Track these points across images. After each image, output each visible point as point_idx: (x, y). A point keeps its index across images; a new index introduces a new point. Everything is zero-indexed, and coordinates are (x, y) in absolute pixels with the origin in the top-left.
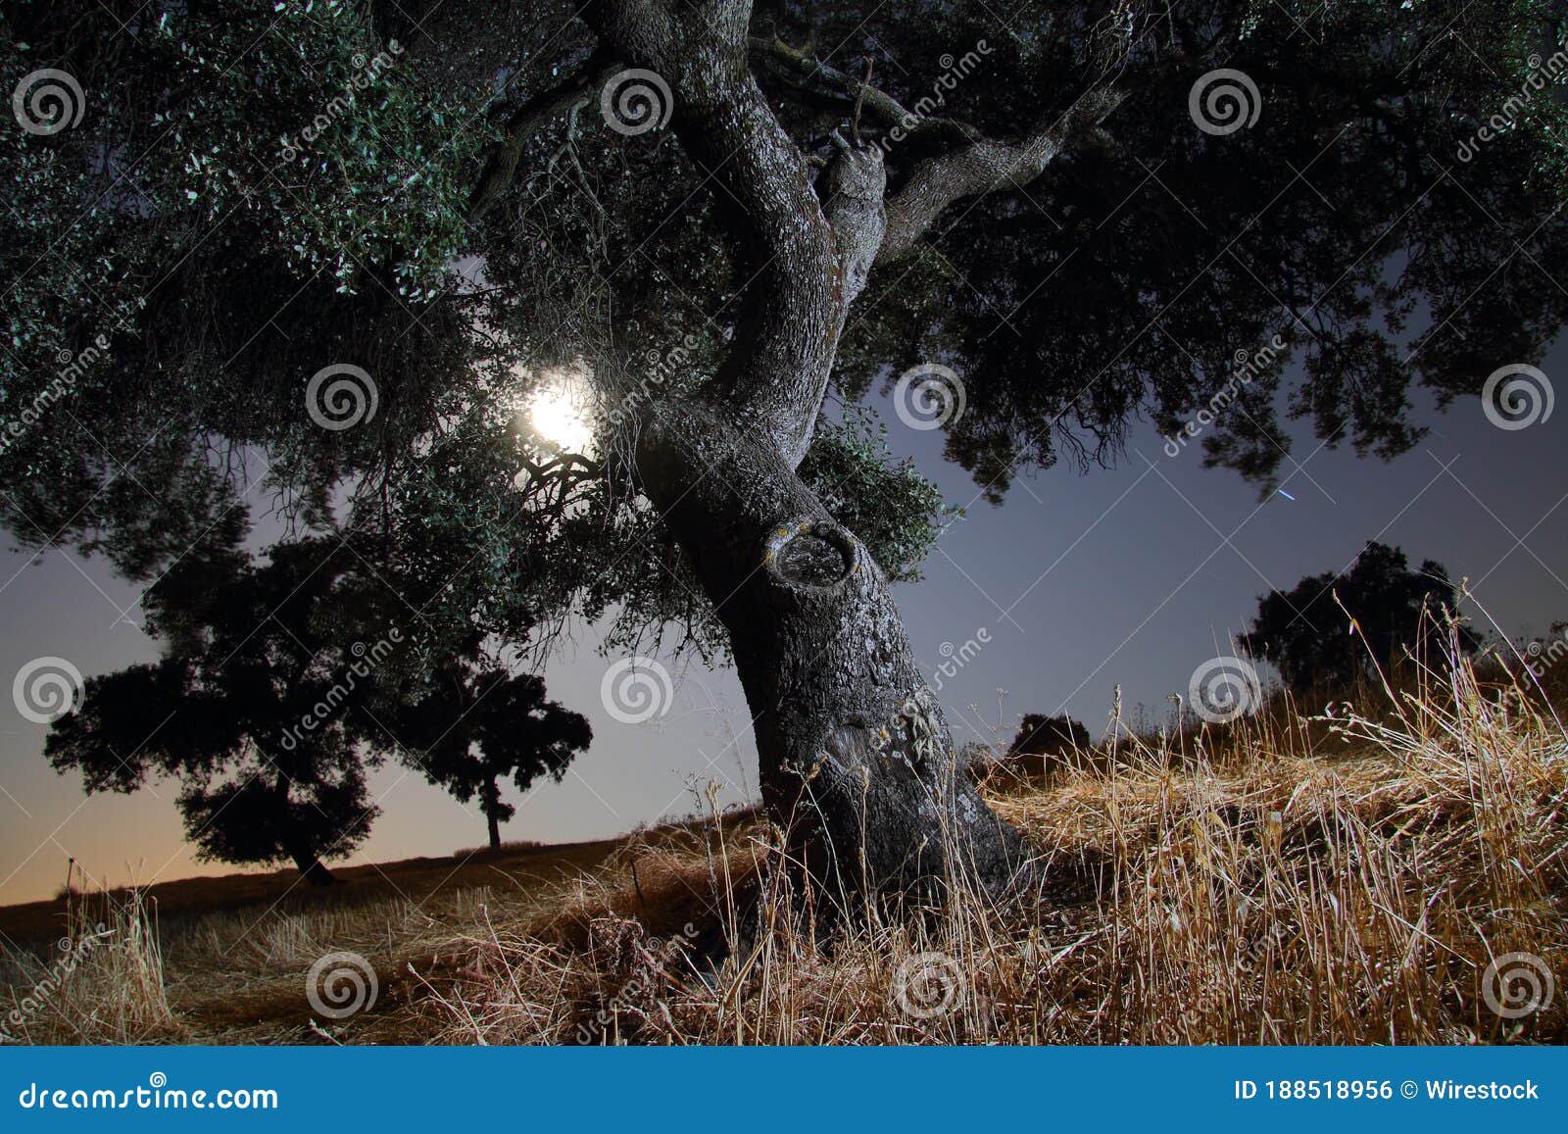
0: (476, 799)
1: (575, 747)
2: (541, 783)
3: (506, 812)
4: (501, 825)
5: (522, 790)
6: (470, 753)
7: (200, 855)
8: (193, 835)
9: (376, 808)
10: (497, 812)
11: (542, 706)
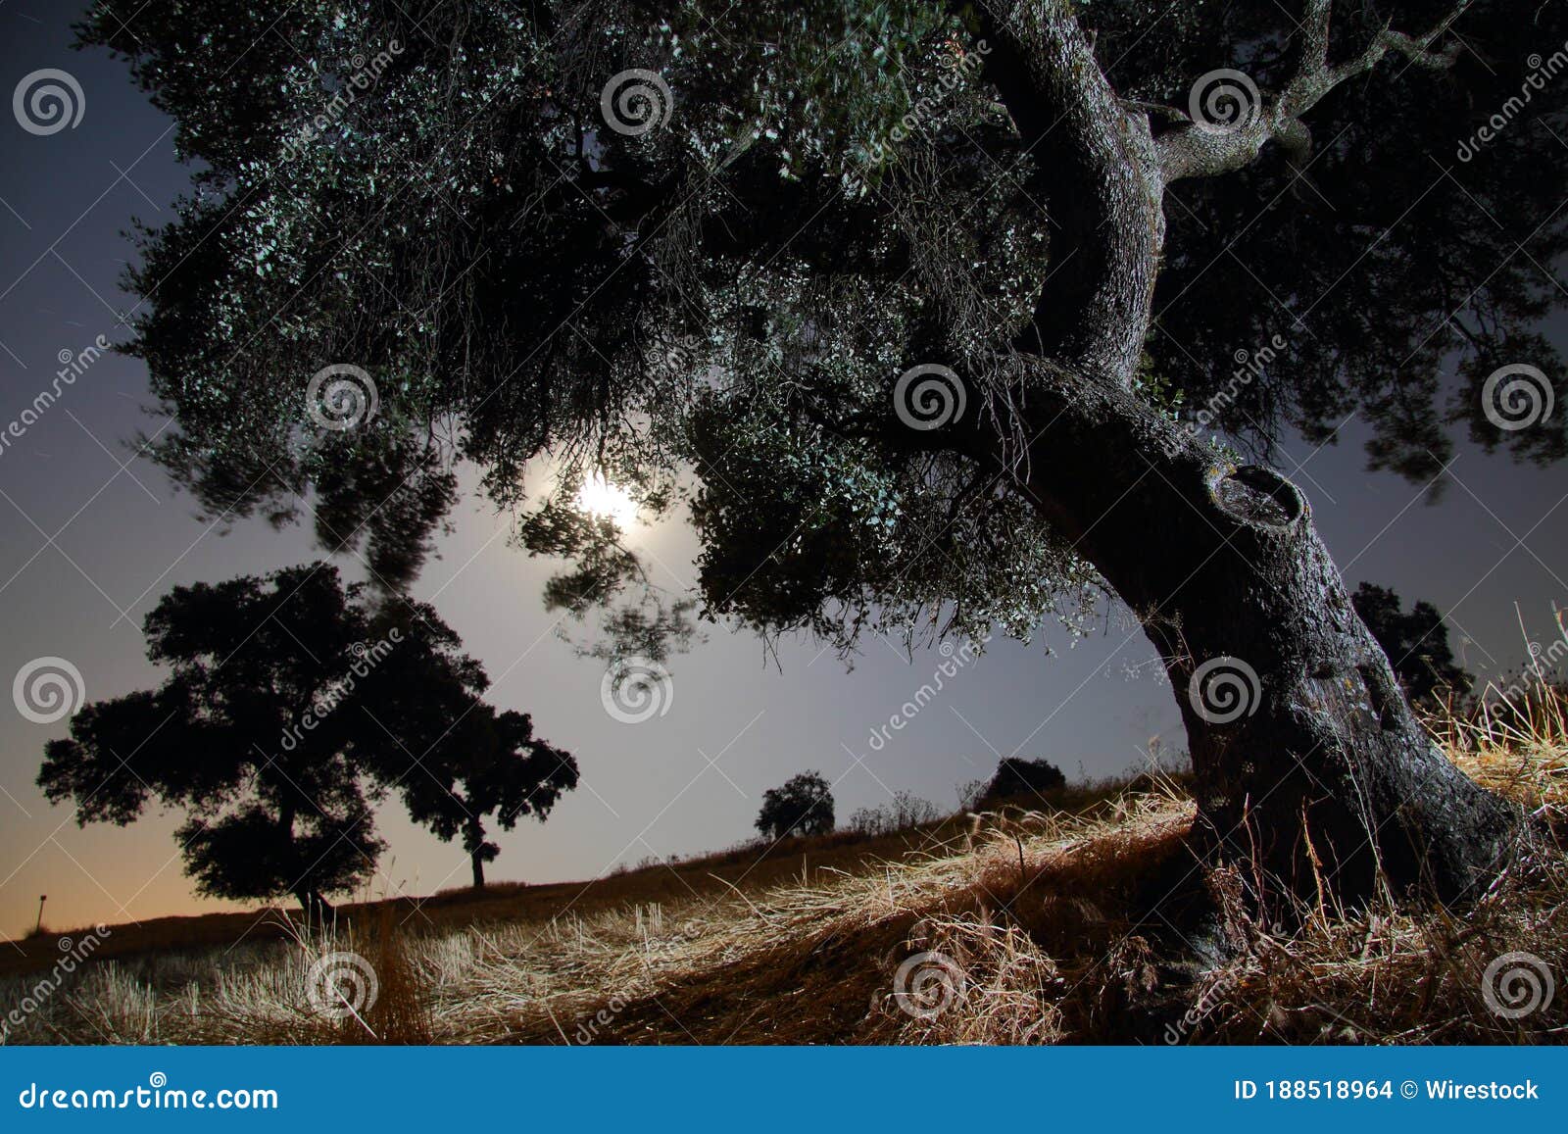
0: (459, 838)
1: (562, 786)
2: (525, 822)
3: (491, 852)
4: (486, 865)
5: (506, 829)
6: (454, 790)
7: (199, 889)
8: (192, 870)
9: (383, 842)
10: (482, 852)
11: (528, 744)
